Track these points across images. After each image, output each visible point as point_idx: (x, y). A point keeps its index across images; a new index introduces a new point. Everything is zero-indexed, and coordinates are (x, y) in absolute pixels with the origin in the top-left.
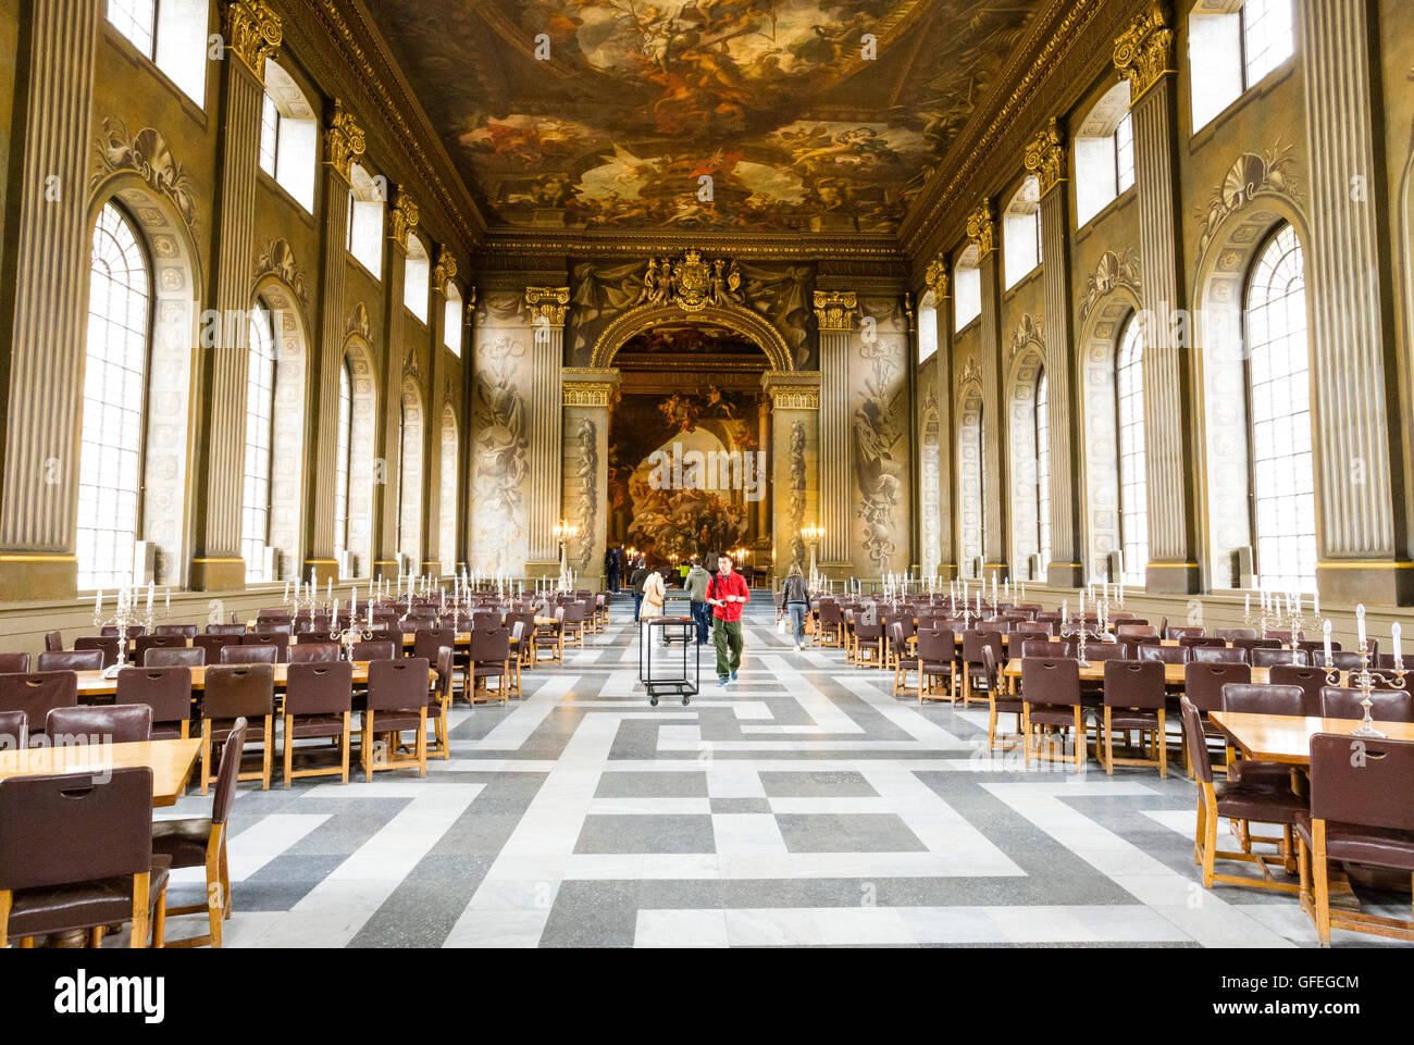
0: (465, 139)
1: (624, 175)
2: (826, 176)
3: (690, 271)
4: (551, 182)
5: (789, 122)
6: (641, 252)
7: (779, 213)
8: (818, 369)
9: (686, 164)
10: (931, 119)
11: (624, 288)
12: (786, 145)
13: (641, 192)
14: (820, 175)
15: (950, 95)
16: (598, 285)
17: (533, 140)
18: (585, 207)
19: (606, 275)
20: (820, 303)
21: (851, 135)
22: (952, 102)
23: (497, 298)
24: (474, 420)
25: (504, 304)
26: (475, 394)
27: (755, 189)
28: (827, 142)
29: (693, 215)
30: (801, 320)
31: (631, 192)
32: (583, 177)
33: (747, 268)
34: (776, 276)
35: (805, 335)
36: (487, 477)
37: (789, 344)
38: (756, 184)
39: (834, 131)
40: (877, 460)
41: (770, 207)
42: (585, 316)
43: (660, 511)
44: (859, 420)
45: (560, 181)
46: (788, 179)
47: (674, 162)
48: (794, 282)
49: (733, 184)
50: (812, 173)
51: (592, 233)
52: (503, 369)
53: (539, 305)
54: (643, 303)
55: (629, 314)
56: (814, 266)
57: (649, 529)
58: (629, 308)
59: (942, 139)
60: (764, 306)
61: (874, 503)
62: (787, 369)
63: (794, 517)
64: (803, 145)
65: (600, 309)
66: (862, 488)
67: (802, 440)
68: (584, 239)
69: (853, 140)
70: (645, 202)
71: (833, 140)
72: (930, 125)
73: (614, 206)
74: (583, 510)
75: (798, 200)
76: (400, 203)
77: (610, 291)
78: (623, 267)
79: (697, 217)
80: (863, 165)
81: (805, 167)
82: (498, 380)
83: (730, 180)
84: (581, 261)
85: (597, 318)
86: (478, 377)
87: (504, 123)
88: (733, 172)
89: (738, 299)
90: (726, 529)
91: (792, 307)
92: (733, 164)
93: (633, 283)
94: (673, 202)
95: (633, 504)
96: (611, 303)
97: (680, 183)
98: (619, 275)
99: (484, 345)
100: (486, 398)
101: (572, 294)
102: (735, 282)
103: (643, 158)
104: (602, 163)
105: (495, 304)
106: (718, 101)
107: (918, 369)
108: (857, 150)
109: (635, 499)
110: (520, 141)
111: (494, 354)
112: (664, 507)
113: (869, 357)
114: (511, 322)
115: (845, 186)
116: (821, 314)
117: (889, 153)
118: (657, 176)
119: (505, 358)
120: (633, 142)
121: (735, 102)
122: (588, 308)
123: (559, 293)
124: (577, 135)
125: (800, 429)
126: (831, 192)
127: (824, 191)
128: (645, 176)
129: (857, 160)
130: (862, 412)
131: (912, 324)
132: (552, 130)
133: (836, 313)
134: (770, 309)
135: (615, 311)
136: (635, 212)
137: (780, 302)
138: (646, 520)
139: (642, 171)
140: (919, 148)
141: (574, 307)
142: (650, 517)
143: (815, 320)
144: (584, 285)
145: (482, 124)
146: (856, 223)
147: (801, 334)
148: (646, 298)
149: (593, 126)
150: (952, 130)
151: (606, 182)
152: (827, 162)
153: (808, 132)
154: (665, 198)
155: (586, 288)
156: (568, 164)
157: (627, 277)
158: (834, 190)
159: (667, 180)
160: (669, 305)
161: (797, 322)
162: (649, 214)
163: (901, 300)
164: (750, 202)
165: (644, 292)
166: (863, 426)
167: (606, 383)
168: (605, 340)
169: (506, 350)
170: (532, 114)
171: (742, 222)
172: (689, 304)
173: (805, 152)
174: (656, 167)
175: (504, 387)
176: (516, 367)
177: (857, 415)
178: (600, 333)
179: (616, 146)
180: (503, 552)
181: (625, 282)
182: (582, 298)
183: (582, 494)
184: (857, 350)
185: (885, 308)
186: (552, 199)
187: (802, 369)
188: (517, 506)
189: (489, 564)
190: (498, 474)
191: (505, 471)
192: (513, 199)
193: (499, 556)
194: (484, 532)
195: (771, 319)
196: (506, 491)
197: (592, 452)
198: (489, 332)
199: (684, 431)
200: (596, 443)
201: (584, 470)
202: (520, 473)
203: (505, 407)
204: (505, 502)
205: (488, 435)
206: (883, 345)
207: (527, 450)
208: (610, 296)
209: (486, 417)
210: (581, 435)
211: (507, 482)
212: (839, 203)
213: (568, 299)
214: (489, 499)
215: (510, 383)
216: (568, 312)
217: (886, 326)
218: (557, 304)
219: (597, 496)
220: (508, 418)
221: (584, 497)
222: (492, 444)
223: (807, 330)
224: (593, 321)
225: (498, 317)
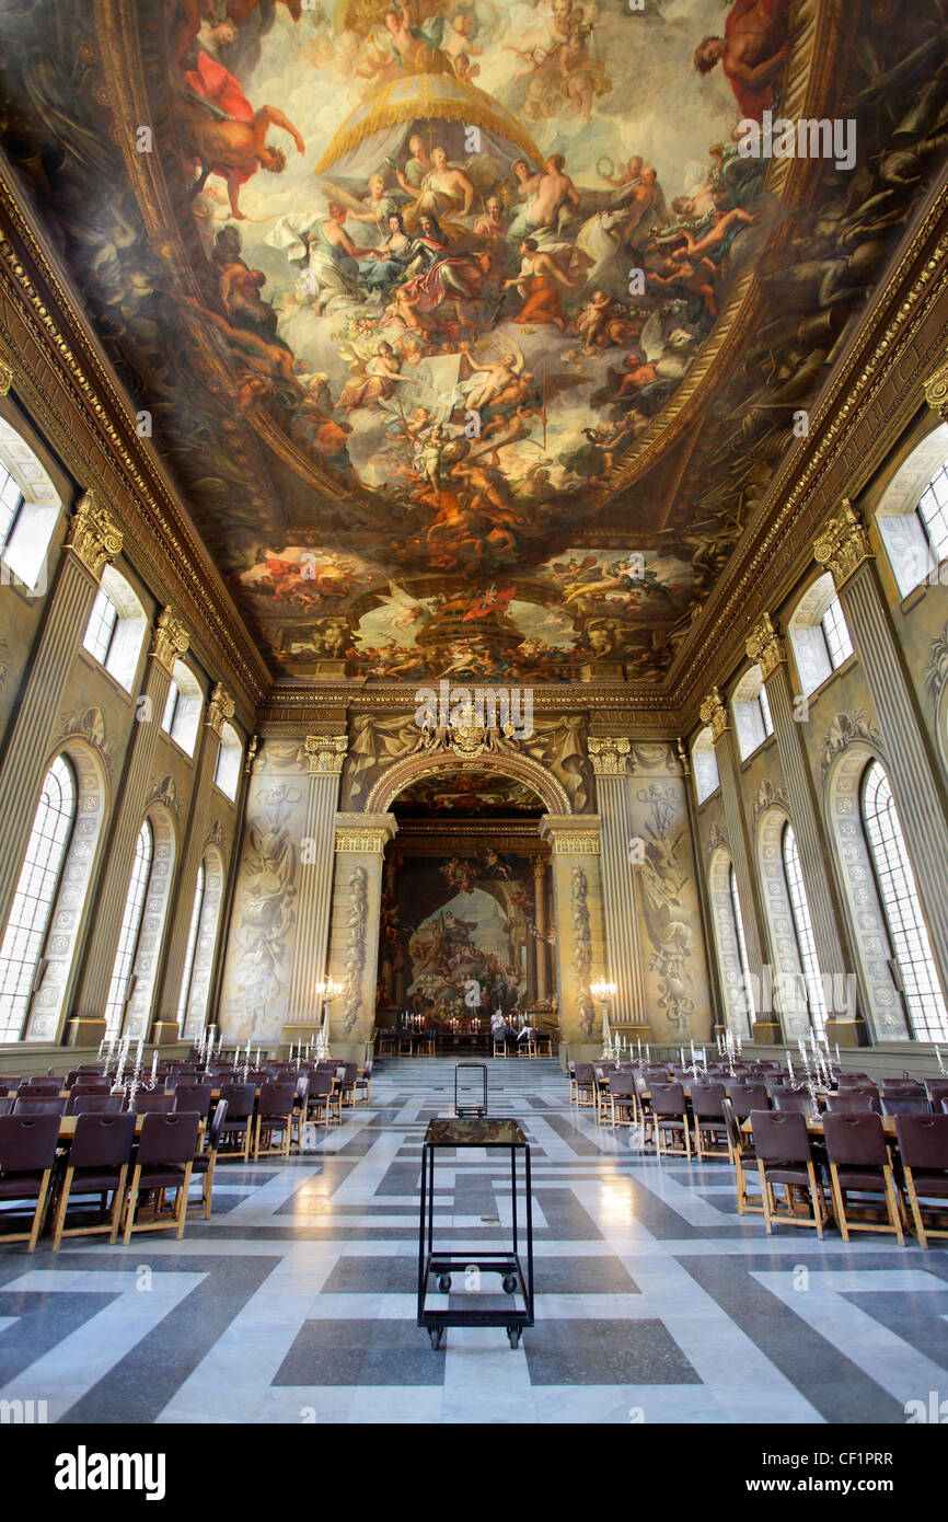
0: (245, 577)
1: (400, 619)
2: (597, 616)
4: (330, 627)
5: (561, 551)
7: (550, 662)
8: (596, 812)
9: (459, 604)
10: (700, 544)
11: (401, 737)
12: (557, 579)
13: (418, 639)
14: (590, 616)
15: (719, 515)
16: (377, 735)
18: (365, 657)
19: (385, 725)
20: (594, 748)
21: (621, 566)
22: (721, 524)
23: (277, 746)
24: (244, 868)
25: (283, 752)
26: (247, 840)
27: (528, 633)
28: (596, 576)
29: (468, 665)
30: (576, 765)
31: (408, 642)
32: (361, 621)
34: (550, 725)
35: (581, 780)
36: (250, 927)
37: (565, 788)
38: (527, 627)
39: (605, 562)
40: (665, 908)
41: (542, 654)
42: (362, 764)
43: (440, 973)
44: (644, 865)
45: (340, 627)
46: (559, 621)
47: (449, 601)
48: (568, 730)
49: (506, 628)
50: (583, 614)
51: (369, 686)
52: (277, 815)
53: (317, 753)
54: (420, 750)
55: (405, 761)
56: (586, 714)
57: (428, 992)
58: (406, 755)
59: (710, 570)
60: (539, 753)
61: (666, 954)
62: (565, 813)
63: (581, 972)
64: (574, 580)
65: (378, 756)
66: (653, 937)
67: (585, 886)
68: (363, 691)
69: (623, 572)
70: (421, 651)
71: (604, 572)
72: (699, 552)
73: (393, 655)
74: (350, 964)
75: (568, 646)
77: (388, 740)
78: (401, 718)
79: (472, 668)
80: (633, 602)
81: (576, 607)
82: (271, 826)
83: (504, 623)
84: (361, 713)
85: (373, 766)
86: (252, 823)
87: (282, 557)
88: (506, 613)
89: (514, 745)
90: (505, 992)
91: (566, 753)
92: (505, 603)
93: (410, 733)
94: (448, 650)
95: (412, 965)
96: (388, 752)
97: (455, 627)
98: (398, 725)
99: (258, 791)
100: (258, 847)
101: (351, 742)
103: (417, 596)
104: (378, 604)
105: (274, 752)
107: (698, 811)
108: (628, 585)
109: (415, 960)
111: (270, 799)
112: (444, 968)
113: (647, 801)
114: (288, 770)
115: (615, 628)
116: (596, 761)
117: (658, 588)
118: (432, 620)
119: (280, 803)
120: (408, 579)
121: (507, 527)
122: (365, 756)
123: (337, 741)
124: (353, 570)
125: (582, 874)
126: (602, 636)
127: (594, 635)
128: (421, 620)
129: (626, 597)
130: (644, 855)
131: (686, 767)
132: (329, 565)
133: (610, 759)
134: (545, 756)
135: (391, 758)
136: (413, 662)
137: (554, 749)
138: (425, 982)
139: (418, 613)
140: (688, 581)
141: (351, 754)
142: (429, 979)
143: (590, 766)
144: (363, 734)
145: (260, 559)
146: (624, 672)
147: (577, 780)
148: (423, 744)
149: (368, 559)
150: (720, 558)
151: (382, 627)
152: (596, 599)
153: (579, 562)
154: (441, 646)
155: (364, 737)
156: (345, 605)
157: (405, 727)
158: (604, 633)
159: (442, 624)
160: (445, 752)
161: (572, 768)
162: (426, 665)
163: (673, 744)
164: (523, 649)
165: (421, 740)
167: (381, 828)
168: (381, 786)
169: (282, 796)
170: (308, 546)
171: (515, 672)
172: (465, 752)
173: (577, 588)
174: (431, 608)
175: (276, 833)
176: (290, 813)
177: (640, 858)
178: (376, 779)
179: (391, 583)
180: (260, 1013)
181: (402, 732)
182: (360, 746)
183: (350, 946)
184: (634, 794)
185: (658, 754)
186: (332, 648)
187: (581, 812)
188: (280, 960)
189: (243, 1026)
190: (261, 925)
191: (270, 921)
192: (296, 648)
193: (255, 1017)
194: (241, 989)
195: (547, 766)
196: (270, 942)
197: (363, 899)
198: (267, 779)
199: (463, 893)
200: (368, 891)
201: (353, 920)
202: (285, 923)
203: (277, 853)
204: (267, 955)
205: (257, 881)
206: (660, 789)
207: (295, 898)
208: (387, 744)
209: (255, 863)
210: (352, 884)
211: (271, 933)
212: (608, 648)
213: (346, 747)
214: (249, 951)
215: (283, 829)
216: (345, 760)
217: (661, 770)
218: (335, 752)
219: (367, 949)
220: (277, 865)
221: (352, 949)
222: (259, 892)
223: (583, 775)
224: (369, 769)
225: (277, 764)
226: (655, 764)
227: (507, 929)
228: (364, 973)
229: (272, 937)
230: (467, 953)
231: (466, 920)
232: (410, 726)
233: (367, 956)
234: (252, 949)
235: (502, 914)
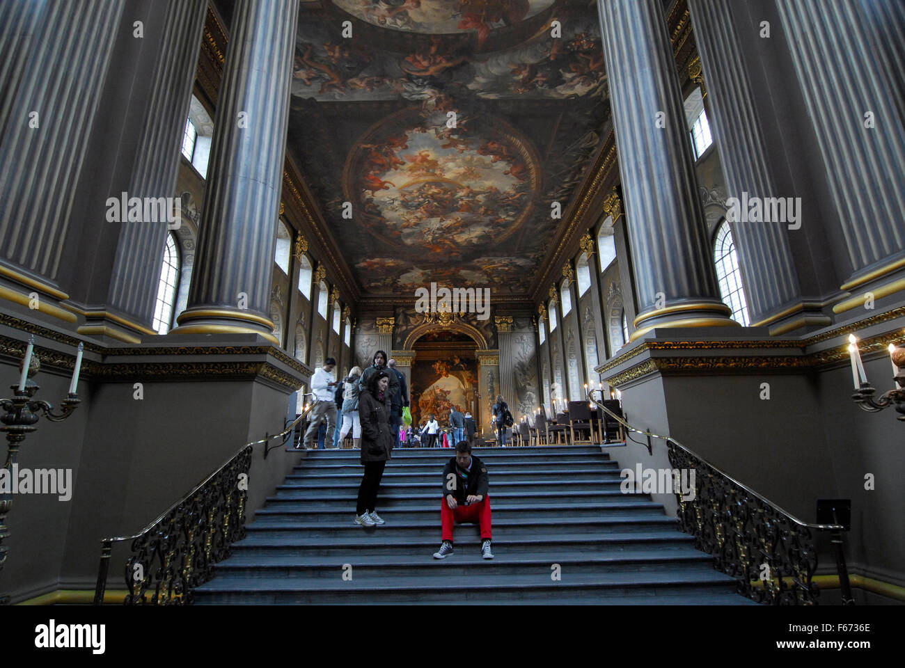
0: (356, 266)
5: (479, 258)
8: (498, 348)
9: (440, 271)
10: (532, 255)
11: (417, 317)
13: (423, 281)
16: (406, 316)
17: (382, 266)
18: (401, 287)
19: (410, 312)
20: (498, 321)
21: (503, 261)
22: (538, 250)
23: (365, 322)
25: (367, 325)
27: (468, 279)
31: (419, 281)
32: (401, 277)
37: (486, 338)
38: (468, 277)
39: (496, 260)
40: (525, 386)
41: (475, 284)
42: (401, 329)
44: (517, 369)
47: (436, 271)
51: (402, 296)
52: (367, 351)
53: (382, 325)
54: (425, 323)
55: (419, 327)
56: (495, 306)
58: (418, 325)
59: (538, 261)
60: (475, 323)
61: (525, 404)
62: (485, 349)
65: (407, 326)
66: (519, 398)
67: (492, 378)
68: (401, 298)
70: (425, 285)
75: (485, 282)
76: (334, 292)
77: (411, 319)
82: (365, 356)
83: (458, 276)
84: (399, 307)
85: (406, 330)
86: (357, 355)
87: (373, 261)
89: (464, 320)
91: (486, 323)
93: (421, 315)
96: (411, 323)
97: (438, 277)
98: (415, 312)
99: (360, 342)
101: (395, 320)
105: (364, 325)
106: (452, 252)
107: (540, 347)
110: (377, 266)
111: (364, 345)
113: (519, 343)
114: (370, 332)
116: (499, 326)
117: (519, 266)
118: (429, 276)
119: (367, 347)
120: (420, 265)
121: (458, 252)
122: (402, 326)
123: (390, 320)
124: (399, 263)
125: (491, 374)
127: (495, 279)
130: (517, 366)
131: (536, 328)
132: (390, 262)
133: (505, 325)
134: (477, 324)
135: (413, 326)
137: (481, 321)
141: (396, 325)
143: (496, 328)
145: (364, 261)
146: (511, 289)
147: (490, 334)
148: (426, 321)
153: (486, 260)
155: (401, 317)
157: (418, 313)
159: (434, 277)
160: (435, 323)
161: (489, 329)
163: (532, 318)
165: (425, 319)
166: (518, 372)
167: (410, 356)
168: (409, 338)
169: (368, 343)
170: (383, 258)
172: (444, 323)
174: (429, 272)
175: (367, 359)
177: (515, 367)
178: (407, 335)
179: (414, 267)
181: (417, 315)
182: (400, 321)
184: (514, 340)
185: (525, 323)
186: (388, 284)
187: (491, 348)
192: (373, 284)
195: (478, 328)
198: (362, 336)
199: (444, 377)
206: (525, 337)
208: (411, 321)
212: (502, 282)
213: (393, 322)
216: (393, 327)
217: (526, 330)
218: (389, 324)
223: (493, 333)
224: (404, 331)
225: (365, 330)
226: (523, 327)
227: (465, 393)
230: (446, 405)
231: (445, 390)
235: (462, 386)
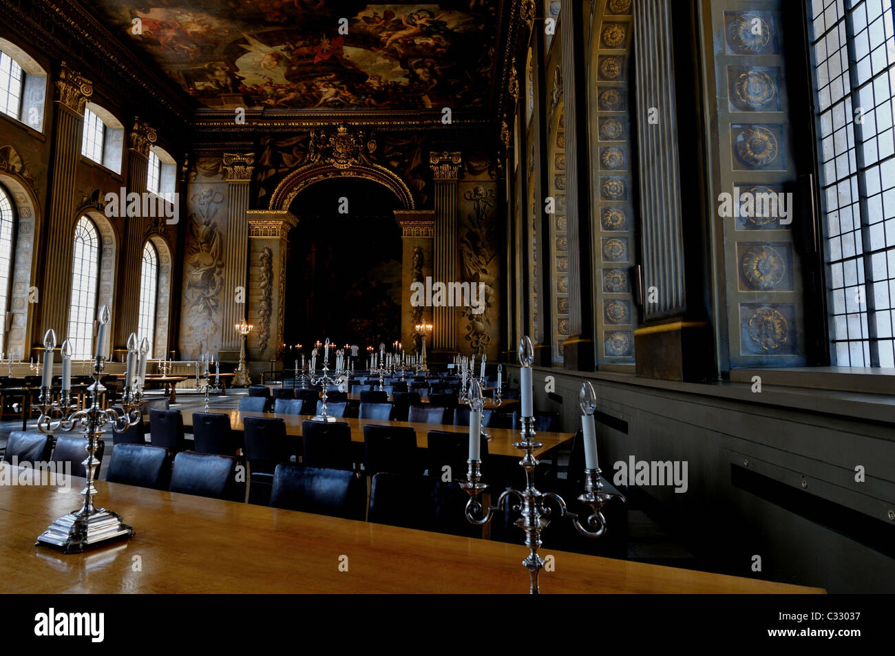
3: (341, 140)
6: (306, 127)
8: (433, 208)
11: (294, 153)
13: (287, 78)
16: (276, 151)
19: (282, 144)
20: (434, 161)
23: (205, 162)
24: (188, 249)
25: (209, 166)
26: (188, 229)
30: (421, 173)
31: (280, 80)
33: (382, 137)
34: (403, 143)
35: (424, 184)
36: (194, 289)
37: (412, 191)
40: (477, 274)
42: (267, 174)
44: (464, 245)
48: (417, 146)
51: (267, 114)
52: (208, 212)
53: (233, 166)
54: (306, 163)
55: (297, 171)
58: (297, 167)
60: (395, 164)
62: (411, 209)
63: (415, 316)
65: (277, 168)
67: (421, 260)
68: (264, 118)
74: (262, 312)
78: (294, 138)
81: (395, 50)
82: (204, 220)
84: (262, 135)
85: (274, 175)
86: (191, 218)
89: (375, 158)
91: (414, 164)
92: (340, 49)
93: (300, 150)
96: (285, 164)
98: (290, 144)
99: (195, 195)
100: (196, 234)
101: (257, 158)
102: (372, 147)
104: (244, 51)
105: (203, 166)
111: (202, 201)
113: (471, 199)
114: (213, 179)
116: (436, 168)
119: (209, 203)
122: (270, 168)
123: (247, 157)
125: (420, 252)
127: (419, 72)
130: (466, 239)
131: (501, 174)
133: (446, 167)
134: (398, 166)
135: (288, 169)
137: (406, 161)
141: (259, 168)
143: (431, 173)
144: (266, 152)
147: (421, 184)
148: (309, 158)
155: (267, 154)
157: (296, 145)
159: (301, 66)
160: (326, 164)
161: (418, 175)
165: (308, 156)
166: (466, 249)
167: (280, 220)
168: (280, 190)
169: (210, 198)
171: (372, 101)
172: (340, 163)
173: (389, 35)
174: (285, 53)
175: (208, 225)
176: (217, 210)
177: (462, 241)
178: (276, 186)
180: (204, 343)
181: (295, 149)
182: (265, 160)
183: (261, 301)
184: (462, 195)
185: (483, 164)
187: (421, 208)
188: (215, 310)
189: (194, 352)
190: (202, 287)
191: (208, 285)
192: (199, 86)
193: (201, 345)
194: (191, 328)
195: (398, 173)
196: (208, 299)
197: (269, 270)
198: (199, 186)
200: (273, 264)
201: (263, 284)
202: (218, 287)
203: (209, 239)
204: (206, 307)
205: (196, 259)
206: (482, 190)
207: (223, 270)
208: (285, 159)
209: (195, 246)
210: (262, 258)
211: (208, 292)
213: (252, 161)
214: (195, 305)
215: (212, 222)
216: (253, 171)
217: (484, 176)
218: (245, 165)
219: (273, 302)
220: (210, 247)
221: (263, 303)
222: (199, 265)
223: (426, 181)
224: (272, 177)
225: (205, 175)
226: (479, 172)
228: (271, 318)
229: (210, 295)
232: (300, 144)
233: (273, 307)
234: (196, 304)
